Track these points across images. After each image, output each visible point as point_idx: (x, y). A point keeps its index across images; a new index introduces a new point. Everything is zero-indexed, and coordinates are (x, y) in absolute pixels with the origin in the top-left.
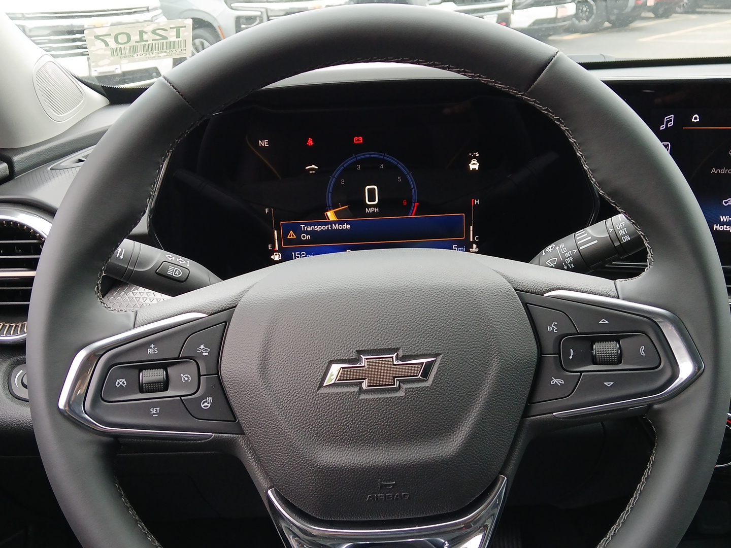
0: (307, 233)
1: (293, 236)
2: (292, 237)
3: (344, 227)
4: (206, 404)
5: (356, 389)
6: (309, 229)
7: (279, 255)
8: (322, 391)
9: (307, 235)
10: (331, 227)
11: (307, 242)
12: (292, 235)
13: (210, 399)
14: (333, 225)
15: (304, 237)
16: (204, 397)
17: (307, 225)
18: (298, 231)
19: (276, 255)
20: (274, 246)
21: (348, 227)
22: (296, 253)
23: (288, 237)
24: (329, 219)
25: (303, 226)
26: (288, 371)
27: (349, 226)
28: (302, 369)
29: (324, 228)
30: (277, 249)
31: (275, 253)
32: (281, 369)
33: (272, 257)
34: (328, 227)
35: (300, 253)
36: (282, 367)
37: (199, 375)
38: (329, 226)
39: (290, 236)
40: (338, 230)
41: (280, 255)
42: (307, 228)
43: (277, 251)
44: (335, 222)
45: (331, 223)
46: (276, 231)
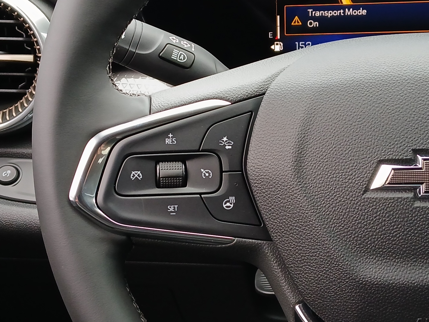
0: (315, 19)
1: (298, 22)
2: (296, 24)
3: (360, 12)
4: (229, 204)
5: (411, 195)
6: (318, 14)
7: (280, 45)
8: (368, 195)
9: (314, 22)
10: (344, 13)
11: (314, 30)
12: (296, 21)
13: (232, 199)
14: (347, 10)
15: (311, 24)
16: (225, 196)
17: (316, 9)
18: (305, 18)
19: (277, 44)
20: (275, 34)
21: (364, 12)
22: (301, 43)
23: (292, 24)
24: (342, 3)
25: (310, 10)
26: (327, 170)
27: (366, 12)
28: (345, 169)
29: (336, 13)
30: (279, 37)
31: (275, 43)
32: (319, 168)
33: (272, 47)
34: (340, 13)
35: (305, 43)
36: (321, 165)
37: (222, 172)
38: (342, 11)
39: (295, 22)
40: (351, 16)
41: (282, 44)
42: (315, 14)
43: (278, 40)
44: (349, 7)
45: (344, 7)
46: (278, 17)
